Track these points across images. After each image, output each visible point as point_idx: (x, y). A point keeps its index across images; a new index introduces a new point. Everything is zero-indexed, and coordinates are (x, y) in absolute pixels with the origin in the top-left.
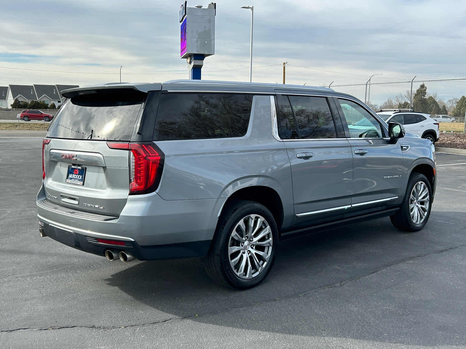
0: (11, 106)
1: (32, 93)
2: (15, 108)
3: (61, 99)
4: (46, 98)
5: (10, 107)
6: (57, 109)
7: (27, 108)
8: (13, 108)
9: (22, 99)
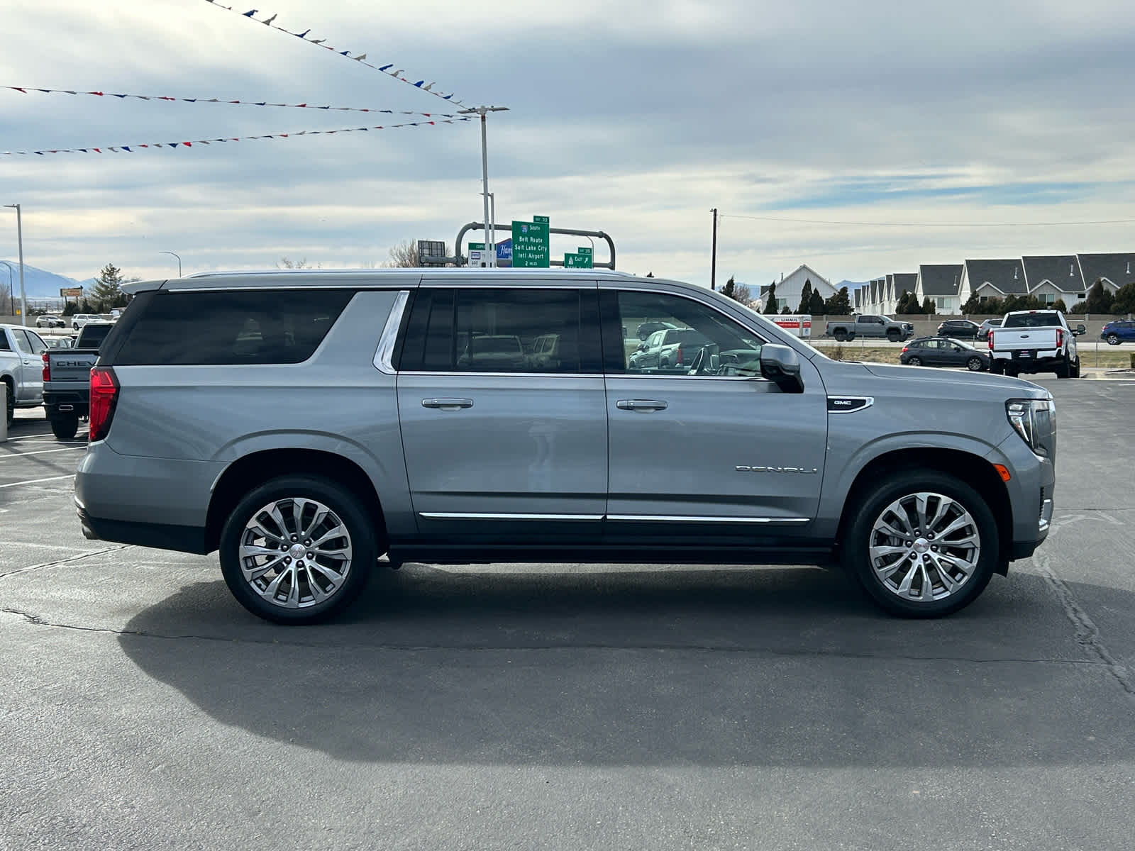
0: (961, 309)
1: (1016, 277)
2: (970, 313)
3: (1087, 290)
4: (1049, 287)
5: (960, 312)
6: (1070, 313)
7: (996, 314)
8: (964, 313)
9: (989, 291)
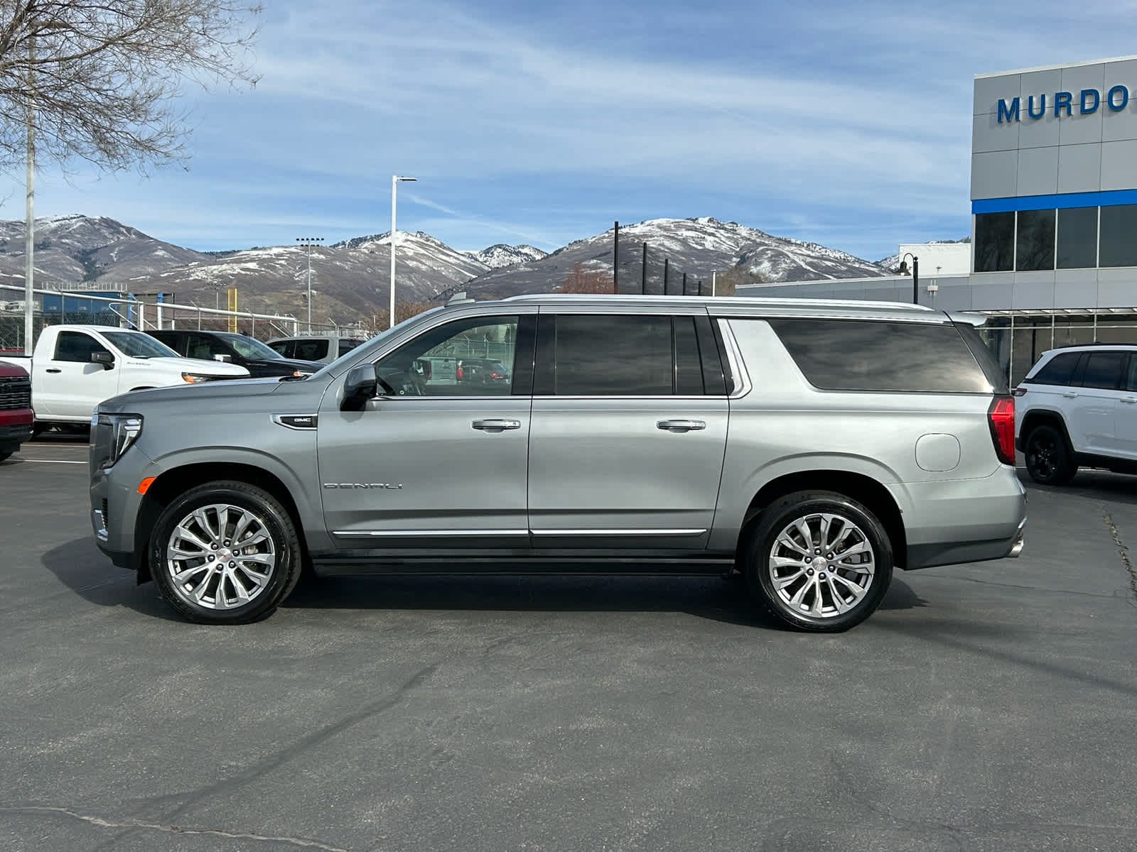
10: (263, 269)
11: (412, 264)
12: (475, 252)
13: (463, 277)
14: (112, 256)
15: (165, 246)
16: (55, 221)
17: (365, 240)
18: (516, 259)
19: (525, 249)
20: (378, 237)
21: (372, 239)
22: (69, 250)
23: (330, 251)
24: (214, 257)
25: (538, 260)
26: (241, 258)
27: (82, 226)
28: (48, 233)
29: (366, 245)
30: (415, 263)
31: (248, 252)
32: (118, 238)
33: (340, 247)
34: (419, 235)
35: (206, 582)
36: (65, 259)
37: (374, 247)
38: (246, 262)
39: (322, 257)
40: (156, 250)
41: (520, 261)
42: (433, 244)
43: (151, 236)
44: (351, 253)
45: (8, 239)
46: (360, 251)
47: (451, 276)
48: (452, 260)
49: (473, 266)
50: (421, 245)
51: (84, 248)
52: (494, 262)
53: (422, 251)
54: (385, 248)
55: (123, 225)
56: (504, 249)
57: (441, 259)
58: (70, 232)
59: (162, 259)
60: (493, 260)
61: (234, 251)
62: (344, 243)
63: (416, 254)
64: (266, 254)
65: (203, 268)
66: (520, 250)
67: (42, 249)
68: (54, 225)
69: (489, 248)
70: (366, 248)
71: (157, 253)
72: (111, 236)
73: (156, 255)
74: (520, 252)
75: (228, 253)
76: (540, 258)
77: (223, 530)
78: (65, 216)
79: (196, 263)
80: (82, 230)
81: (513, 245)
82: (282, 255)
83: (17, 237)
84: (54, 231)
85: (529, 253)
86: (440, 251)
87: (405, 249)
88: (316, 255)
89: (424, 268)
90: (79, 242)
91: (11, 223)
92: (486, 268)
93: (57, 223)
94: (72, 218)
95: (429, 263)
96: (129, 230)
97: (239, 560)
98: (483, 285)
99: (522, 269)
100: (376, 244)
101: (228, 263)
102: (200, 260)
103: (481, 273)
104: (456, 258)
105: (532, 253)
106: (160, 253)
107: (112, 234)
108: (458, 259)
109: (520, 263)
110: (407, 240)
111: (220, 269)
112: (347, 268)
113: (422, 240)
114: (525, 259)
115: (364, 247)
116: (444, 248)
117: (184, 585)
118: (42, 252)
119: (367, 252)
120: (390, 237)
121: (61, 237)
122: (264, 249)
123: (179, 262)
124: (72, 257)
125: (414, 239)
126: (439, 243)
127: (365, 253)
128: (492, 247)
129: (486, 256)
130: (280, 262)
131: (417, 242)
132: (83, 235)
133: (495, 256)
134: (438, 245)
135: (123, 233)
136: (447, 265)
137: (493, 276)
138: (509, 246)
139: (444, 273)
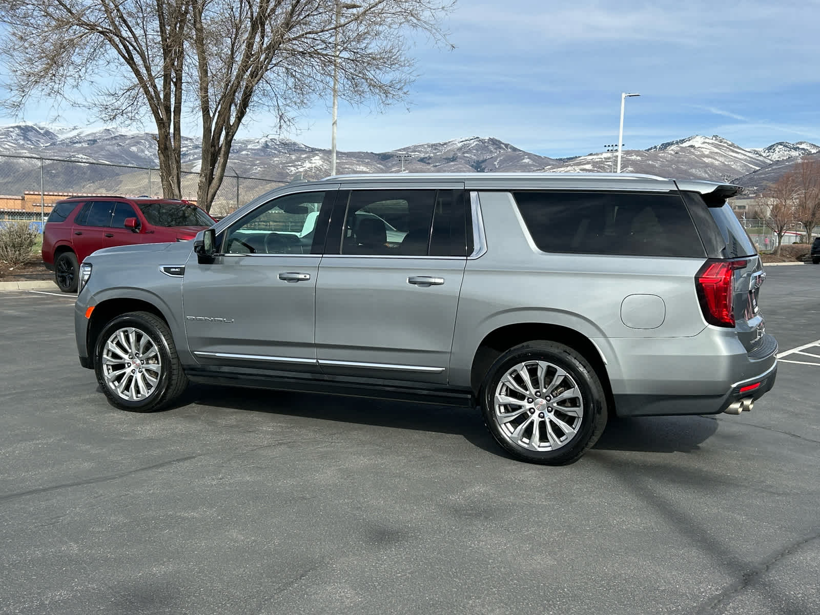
10: (595, 169)
11: (706, 160)
12: (760, 149)
13: (748, 169)
14: (495, 164)
15: (530, 156)
16: (461, 142)
17: (672, 144)
18: (794, 153)
19: (803, 144)
20: (683, 141)
21: (677, 143)
22: (468, 162)
23: (645, 154)
24: (562, 162)
25: (814, 153)
26: (581, 162)
27: (476, 145)
28: (456, 150)
29: (673, 147)
30: (710, 159)
31: (586, 157)
32: (500, 152)
33: (653, 150)
34: (714, 139)
35: (124, 381)
36: (466, 167)
37: (679, 149)
38: (585, 164)
39: (639, 158)
40: (523, 159)
41: (798, 155)
42: (725, 145)
43: (521, 150)
44: (660, 155)
45: (432, 155)
46: (668, 153)
47: (739, 168)
48: (739, 156)
49: (757, 160)
50: (716, 146)
51: (478, 159)
52: (775, 156)
53: (716, 150)
54: (688, 150)
55: (503, 142)
56: (784, 146)
57: (731, 156)
58: (469, 149)
59: (528, 165)
60: (775, 155)
61: (576, 157)
62: (655, 147)
63: (711, 153)
64: (598, 158)
65: (554, 170)
66: (798, 146)
67: (452, 161)
68: (460, 145)
69: (772, 145)
70: (672, 150)
71: (524, 161)
72: (495, 151)
73: (523, 163)
74: (798, 148)
75: (572, 158)
76: (815, 152)
77: (133, 345)
78: (467, 138)
79: (550, 167)
80: (477, 148)
81: (792, 142)
82: (609, 158)
83: (438, 154)
84: (460, 149)
85: (806, 148)
86: (731, 149)
87: (703, 149)
88: (634, 157)
89: (717, 163)
90: (474, 155)
91: (434, 145)
92: (769, 161)
93: (462, 143)
94: (471, 139)
95: (721, 159)
96: (507, 145)
97: (143, 367)
98: (765, 175)
99: (800, 161)
100: (680, 147)
101: (572, 166)
102: (553, 165)
103: (764, 165)
104: (743, 154)
105: (808, 148)
106: (526, 161)
107: (496, 149)
108: (745, 155)
109: (797, 156)
110: (704, 143)
111: (566, 170)
112: (657, 165)
113: (716, 142)
114: (802, 153)
115: (671, 149)
116: (735, 147)
117: (113, 382)
118: (452, 163)
119: (673, 153)
120: (691, 141)
121: (464, 153)
122: (597, 154)
123: (537, 166)
124: (470, 166)
125: (711, 141)
126: (730, 143)
127: (671, 154)
128: (774, 145)
129: (769, 152)
130: (608, 163)
131: (712, 144)
132: (477, 150)
133: (776, 152)
134: (730, 145)
135: (503, 148)
136: (736, 160)
137: (774, 167)
138: (789, 143)
139: (733, 167)
